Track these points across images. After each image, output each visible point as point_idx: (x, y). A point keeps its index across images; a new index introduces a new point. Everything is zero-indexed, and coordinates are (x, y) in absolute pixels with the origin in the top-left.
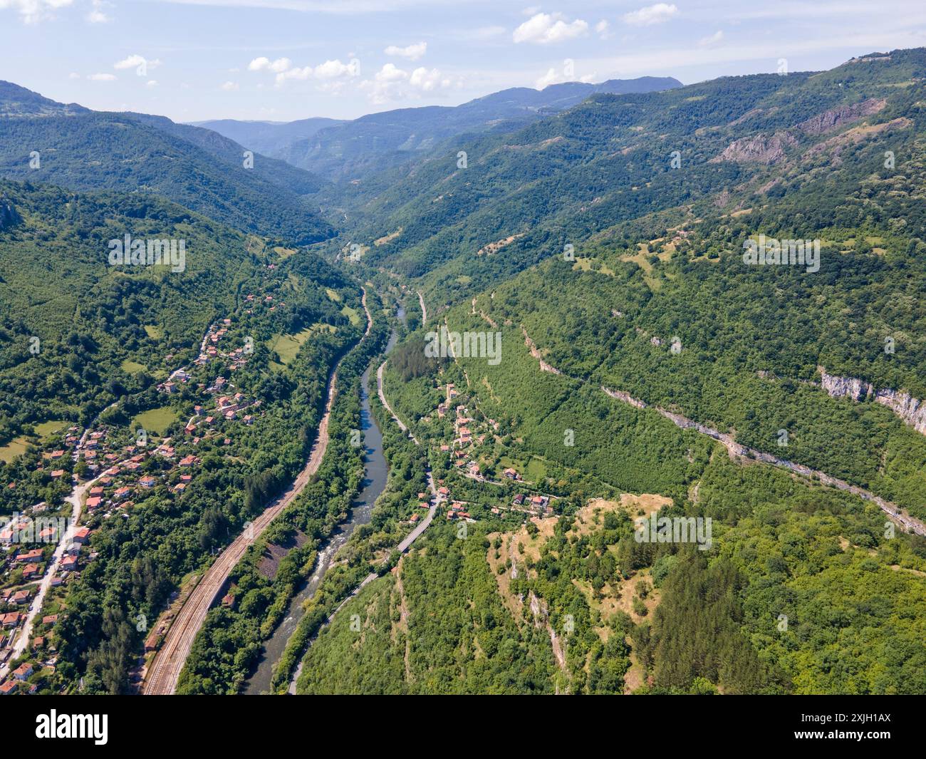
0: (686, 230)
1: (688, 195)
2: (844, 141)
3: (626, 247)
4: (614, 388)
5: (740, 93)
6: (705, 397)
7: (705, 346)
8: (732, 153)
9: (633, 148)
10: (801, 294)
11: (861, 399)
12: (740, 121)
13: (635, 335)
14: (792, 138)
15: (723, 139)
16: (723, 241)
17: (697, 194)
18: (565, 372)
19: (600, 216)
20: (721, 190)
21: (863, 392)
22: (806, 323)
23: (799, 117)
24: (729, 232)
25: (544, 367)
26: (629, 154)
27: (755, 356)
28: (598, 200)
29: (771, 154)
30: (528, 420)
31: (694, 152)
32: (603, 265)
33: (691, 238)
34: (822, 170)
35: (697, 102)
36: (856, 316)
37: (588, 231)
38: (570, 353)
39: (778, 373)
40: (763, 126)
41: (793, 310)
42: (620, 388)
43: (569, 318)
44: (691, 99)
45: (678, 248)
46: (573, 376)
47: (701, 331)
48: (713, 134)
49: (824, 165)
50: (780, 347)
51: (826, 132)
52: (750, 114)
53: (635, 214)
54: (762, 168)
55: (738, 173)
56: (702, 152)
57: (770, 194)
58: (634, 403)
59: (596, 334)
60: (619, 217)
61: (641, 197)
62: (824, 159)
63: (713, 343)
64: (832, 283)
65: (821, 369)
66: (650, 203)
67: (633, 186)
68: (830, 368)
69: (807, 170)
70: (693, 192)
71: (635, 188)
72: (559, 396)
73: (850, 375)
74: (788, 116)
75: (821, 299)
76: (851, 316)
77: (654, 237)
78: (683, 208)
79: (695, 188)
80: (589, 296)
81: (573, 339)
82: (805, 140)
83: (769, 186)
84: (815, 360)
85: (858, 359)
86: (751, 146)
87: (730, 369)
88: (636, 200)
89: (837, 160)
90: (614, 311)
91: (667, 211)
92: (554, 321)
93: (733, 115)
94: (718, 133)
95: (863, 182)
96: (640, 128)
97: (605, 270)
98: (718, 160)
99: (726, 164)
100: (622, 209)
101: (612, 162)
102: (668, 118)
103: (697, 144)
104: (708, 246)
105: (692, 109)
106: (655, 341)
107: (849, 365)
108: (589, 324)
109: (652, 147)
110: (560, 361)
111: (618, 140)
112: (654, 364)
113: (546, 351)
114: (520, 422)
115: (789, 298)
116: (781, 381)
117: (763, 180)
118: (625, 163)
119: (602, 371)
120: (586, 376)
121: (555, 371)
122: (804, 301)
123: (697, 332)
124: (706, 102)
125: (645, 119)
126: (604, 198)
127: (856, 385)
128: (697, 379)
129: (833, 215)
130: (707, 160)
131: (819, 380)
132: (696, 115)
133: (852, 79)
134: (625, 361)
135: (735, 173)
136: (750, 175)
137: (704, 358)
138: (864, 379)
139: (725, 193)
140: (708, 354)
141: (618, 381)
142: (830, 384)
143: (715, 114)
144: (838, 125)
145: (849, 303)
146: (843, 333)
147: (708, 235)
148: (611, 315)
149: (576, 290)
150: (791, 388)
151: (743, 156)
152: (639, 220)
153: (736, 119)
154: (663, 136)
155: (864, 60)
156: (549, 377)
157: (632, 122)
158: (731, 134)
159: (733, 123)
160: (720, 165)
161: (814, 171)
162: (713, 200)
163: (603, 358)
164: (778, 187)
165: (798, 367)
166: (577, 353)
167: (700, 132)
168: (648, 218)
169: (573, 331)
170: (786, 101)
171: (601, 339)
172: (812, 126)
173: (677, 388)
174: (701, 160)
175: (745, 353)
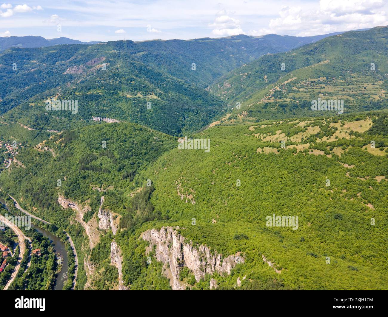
0: (59, 93)
1: (58, 84)
2: (95, 69)
3: (44, 99)
4: (50, 130)
5: (68, 50)
6: (71, 126)
7: (69, 117)
8: (69, 71)
9: (35, 69)
10: (87, 103)
11: (100, 121)
12: (70, 60)
13: (52, 118)
14: (85, 67)
15: (66, 66)
16: (69, 95)
17: (61, 84)
18: (36, 129)
19: (30, 92)
20: (68, 82)
21: (100, 119)
22: (88, 108)
23: (87, 60)
24: (70, 92)
25: (29, 129)
26: (34, 71)
27: (80, 117)
28: (27, 88)
29: (80, 71)
30: (29, 141)
31: (57, 71)
32: (38, 104)
33: (61, 95)
34: (92, 76)
35: (54, 53)
36: (97, 105)
37: (27, 97)
38: (36, 124)
39: (85, 119)
40: (77, 62)
41: (86, 107)
42: (52, 129)
43: (33, 117)
44: (52, 52)
45: (58, 97)
46: (38, 129)
47: (68, 114)
48: (62, 65)
49: (92, 75)
50: (84, 114)
51: (93, 65)
52: (73, 58)
53: (42, 91)
54: (79, 75)
55: (72, 77)
56: (60, 70)
57: (81, 83)
58: (56, 132)
59: (42, 119)
60: (37, 92)
61: (43, 86)
62: (92, 73)
63: (71, 116)
64: (92, 100)
65: (93, 117)
66: (47, 87)
67: (39, 82)
68: (94, 116)
69: (88, 76)
70: (60, 83)
71: (40, 83)
72: (36, 134)
73: (98, 117)
74: (84, 59)
75: (90, 104)
76: (96, 106)
77: (51, 96)
78: (57, 88)
79: (60, 82)
80: (37, 111)
81: (36, 121)
82: (88, 68)
83: (80, 80)
84: (91, 115)
85: (98, 113)
86: (74, 69)
87: (75, 120)
88: (42, 87)
89: (95, 74)
90: (45, 113)
91: (53, 89)
92: (29, 119)
93: (68, 58)
94: (64, 64)
95: (96, 80)
96: (34, 61)
97: (39, 105)
98: (65, 73)
99: (67, 75)
100: (37, 90)
101: (28, 74)
102: (45, 58)
103: (58, 68)
104: (65, 96)
105: (53, 55)
106: (57, 118)
107: (97, 115)
108: (39, 117)
109: (42, 69)
110: (34, 127)
111: (27, 66)
112: (58, 123)
113: (29, 126)
114: (27, 142)
115: (85, 104)
116: (86, 120)
117: (79, 79)
118: (33, 75)
119: (46, 127)
120: (42, 129)
121: (33, 129)
122: (87, 104)
123: (67, 114)
124: (57, 53)
125: (36, 58)
126: (30, 87)
127: (99, 118)
128: (69, 124)
129: (91, 87)
130: (62, 73)
131: (93, 119)
132: (55, 57)
133: (98, 49)
134: (51, 124)
135: (71, 77)
136: (75, 78)
137: (69, 119)
138: (100, 117)
139: (69, 83)
140: (70, 118)
141: (51, 128)
142: (95, 119)
143: (61, 57)
144: (95, 64)
145: (96, 104)
146: (95, 109)
147: (65, 94)
148: (45, 114)
149: (33, 111)
150: (88, 121)
151: (72, 72)
152: (45, 92)
153: (69, 59)
154: (45, 64)
155: (101, 44)
156: (32, 131)
157: (30, 59)
158: (68, 65)
159: (68, 61)
160: (66, 75)
161: (90, 76)
162: (66, 85)
163: (45, 124)
164: (82, 81)
165: (89, 117)
166: (38, 124)
167: (58, 63)
168: (47, 91)
169: (35, 120)
170: (82, 55)
171: (44, 120)
172: (89, 64)
173: (65, 126)
174: (60, 73)
175: (78, 116)
